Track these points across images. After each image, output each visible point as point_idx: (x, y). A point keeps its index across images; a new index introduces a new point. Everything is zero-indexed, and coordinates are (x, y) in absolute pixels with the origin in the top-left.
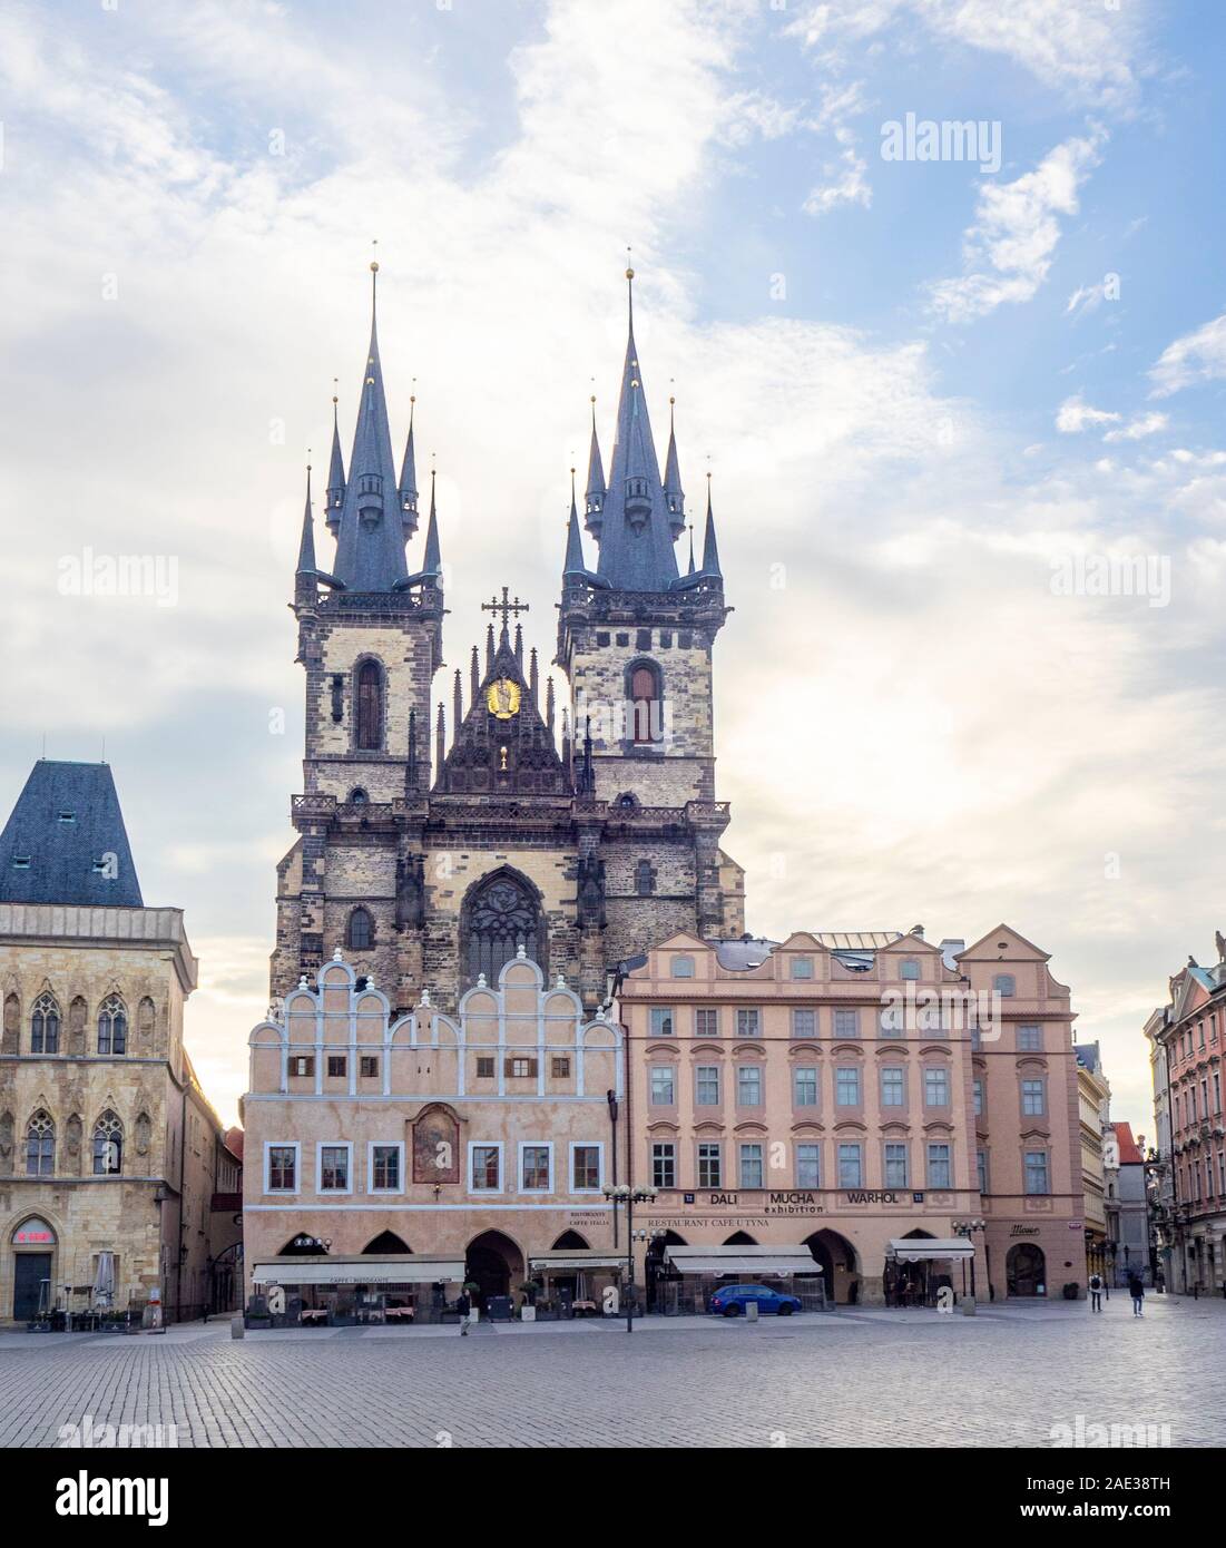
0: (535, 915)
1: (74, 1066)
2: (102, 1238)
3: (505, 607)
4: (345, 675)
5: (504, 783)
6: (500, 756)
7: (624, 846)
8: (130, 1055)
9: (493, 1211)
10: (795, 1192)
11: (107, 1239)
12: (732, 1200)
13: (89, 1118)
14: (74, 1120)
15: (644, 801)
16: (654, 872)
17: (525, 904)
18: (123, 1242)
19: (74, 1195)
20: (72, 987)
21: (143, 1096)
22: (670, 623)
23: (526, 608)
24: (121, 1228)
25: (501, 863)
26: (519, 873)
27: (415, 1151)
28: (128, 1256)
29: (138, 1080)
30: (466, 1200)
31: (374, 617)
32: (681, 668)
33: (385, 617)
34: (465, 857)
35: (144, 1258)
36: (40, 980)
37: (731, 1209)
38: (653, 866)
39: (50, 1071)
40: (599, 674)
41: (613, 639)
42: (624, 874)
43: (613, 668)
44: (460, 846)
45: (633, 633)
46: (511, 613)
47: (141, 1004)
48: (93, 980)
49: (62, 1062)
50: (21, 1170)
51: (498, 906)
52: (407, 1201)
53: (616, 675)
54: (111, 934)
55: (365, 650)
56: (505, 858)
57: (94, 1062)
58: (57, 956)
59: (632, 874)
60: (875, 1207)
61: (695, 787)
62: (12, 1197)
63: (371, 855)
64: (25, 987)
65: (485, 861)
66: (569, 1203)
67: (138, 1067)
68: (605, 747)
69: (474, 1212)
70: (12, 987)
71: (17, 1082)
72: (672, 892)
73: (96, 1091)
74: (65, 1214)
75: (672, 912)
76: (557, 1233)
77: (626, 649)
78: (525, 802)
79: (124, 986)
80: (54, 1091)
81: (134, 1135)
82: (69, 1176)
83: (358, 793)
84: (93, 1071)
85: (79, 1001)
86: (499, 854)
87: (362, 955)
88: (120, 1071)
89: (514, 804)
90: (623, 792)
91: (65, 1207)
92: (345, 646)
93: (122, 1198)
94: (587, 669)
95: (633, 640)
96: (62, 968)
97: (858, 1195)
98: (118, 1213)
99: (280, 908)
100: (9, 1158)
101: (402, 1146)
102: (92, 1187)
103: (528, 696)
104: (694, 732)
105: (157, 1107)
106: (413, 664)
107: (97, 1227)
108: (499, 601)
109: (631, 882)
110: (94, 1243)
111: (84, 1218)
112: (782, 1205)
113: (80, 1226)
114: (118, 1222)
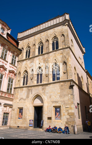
1: (46, 55)
2: (55, 100)
8: (59, 48)
11: (57, 100)
18: (61, 101)
19: (47, 88)
20: (45, 38)
21: (64, 57)
24: (60, 96)
28: (64, 106)
35: (69, 106)
36: (39, 39)
39: (41, 57)
47: (61, 36)
48: (50, 35)
49: (44, 55)
50: (35, 83)
57: (51, 52)
58: (43, 34)
62: (33, 90)
64: (36, 42)
67: (62, 50)
70: (34, 43)
71: (35, 62)
73: (51, 59)
74: (45, 93)
79: (57, 34)
80: (42, 62)
82: (46, 82)
85: (47, 41)
88: (57, 53)
91: (45, 91)
93: (60, 87)
96: (43, 36)
98: (59, 92)
100: (32, 80)
102: (51, 85)
107: (54, 97)
110: (53, 102)
111: (50, 94)
113: (49, 97)
114: (59, 95)
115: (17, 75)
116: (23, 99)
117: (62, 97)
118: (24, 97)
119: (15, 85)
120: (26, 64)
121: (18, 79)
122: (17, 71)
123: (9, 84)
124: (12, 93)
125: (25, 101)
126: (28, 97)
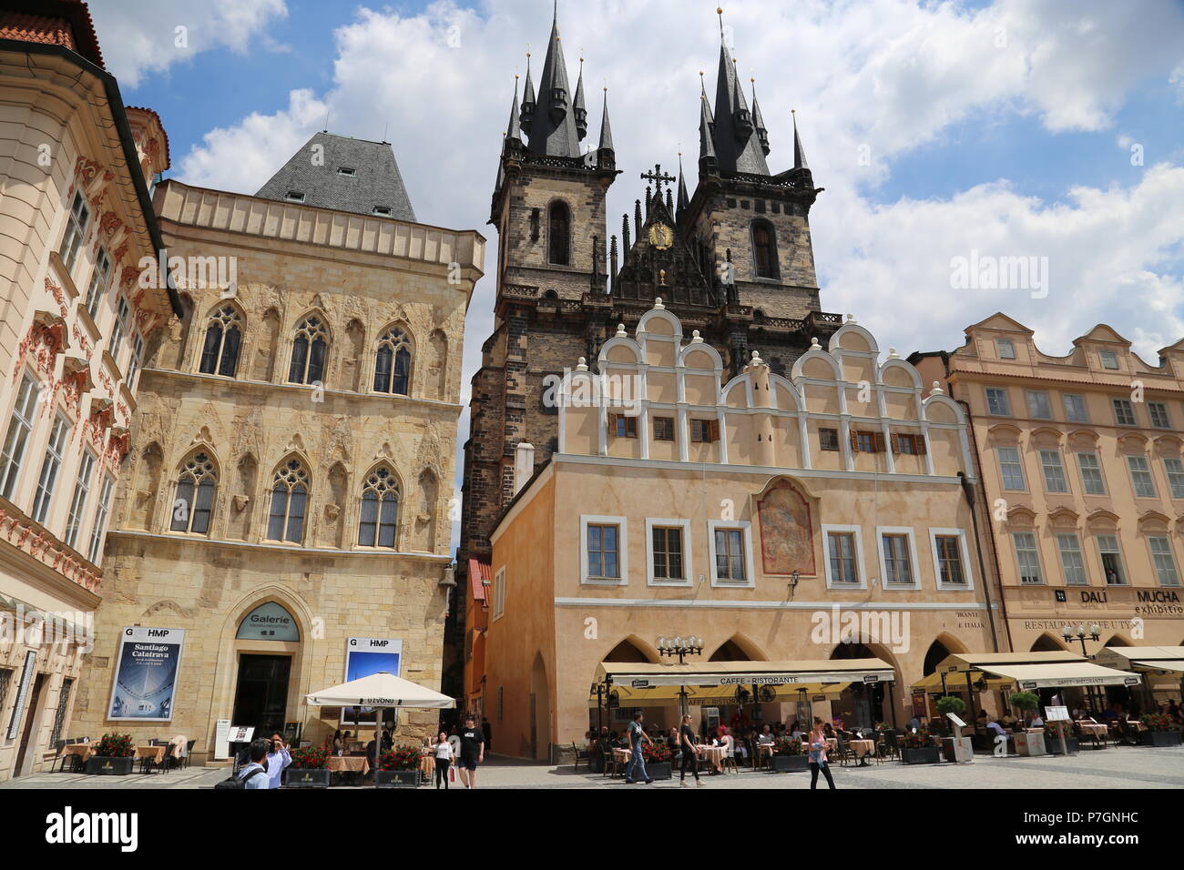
1: (340, 403)
3: (658, 178)
4: (541, 210)
5: (664, 295)
6: (660, 276)
8: (416, 396)
13: (357, 471)
14: (338, 471)
15: (770, 314)
19: (330, 575)
20: (347, 310)
21: (428, 447)
22: (778, 201)
24: (392, 621)
29: (423, 427)
32: (787, 227)
33: (570, 176)
35: (422, 667)
36: (309, 296)
40: (731, 225)
41: (739, 203)
43: (741, 222)
45: (752, 201)
46: (662, 182)
47: (432, 337)
48: (375, 302)
49: (329, 395)
50: (260, 535)
53: (743, 227)
55: (556, 196)
57: (366, 400)
58: (333, 271)
61: (809, 307)
62: (244, 572)
64: (289, 303)
67: (425, 412)
68: (738, 275)
71: (267, 416)
73: (368, 436)
74: (314, 599)
77: (748, 211)
78: (682, 309)
79: (412, 314)
81: (416, 497)
82: (326, 547)
83: (551, 293)
84: (367, 412)
85: (355, 325)
88: (401, 414)
90: (757, 307)
91: (316, 589)
92: (542, 191)
94: (722, 221)
95: (752, 205)
96: (338, 284)
98: (389, 602)
102: (356, 565)
104: (802, 271)
106: (592, 207)
107: (359, 620)
108: (653, 174)
111: (342, 605)
113: (337, 617)
114: (388, 614)
116: (173, 606)
117: (398, 627)
120: (208, 409)
124: (98, 562)
125: (189, 621)
126: (209, 600)
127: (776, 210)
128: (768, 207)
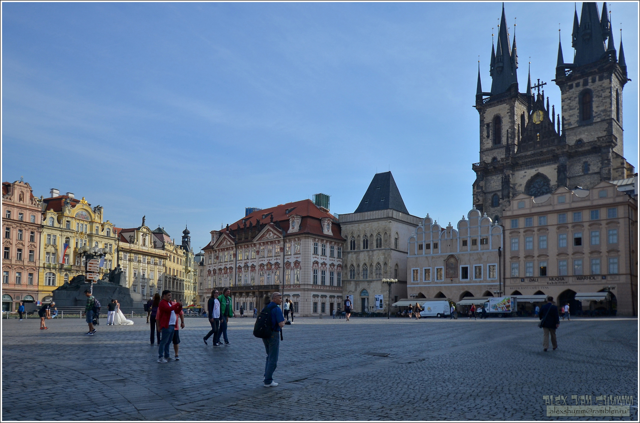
0: (549, 187)
1: (371, 252)
3: (539, 85)
4: (490, 123)
5: (538, 145)
6: (537, 136)
7: (578, 158)
8: (383, 248)
9: (466, 286)
10: (558, 277)
12: (536, 280)
13: (374, 264)
14: (371, 265)
15: (585, 140)
16: (589, 165)
17: (546, 184)
19: (372, 284)
20: (370, 232)
21: (385, 258)
22: (595, 73)
23: (546, 84)
24: (381, 292)
25: (537, 172)
26: (543, 174)
27: (446, 269)
29: (384, 254)
30: (460, 282)
31: (498, 102)
32: (599, 89)
33: (501, 101)
34: (525, 172)
36: (364, 231)
37: (536, 283)
38: (589, 163)
39: (366, 253)
40: (570, 99)
41: (574, 85)
42: (578, 168)
43: (575, 96)
44: (524, 169)
45: (581, 81)
46: (540, 87)
47: (385, 234)
48: (374, 229)
49: (368, 251)
50: (361, 278)
51: (537, 186)
52: (444, 283)
53: (575, 98)
54: (377, 217)
55: (496, 113)
56: (538, 170)
57: (375, 250)
58: (367, 224)
59: (581, 167)
60: (587, 281)
61: (605, 131)
62: (360, 285)
63: (498, 177)
64: (361, 233)
65: (531, 172)
66: (487, 282)
67: (384, 251)
68: (571, 125)
69: (462, 286)
70: (358, 234)
71: (360, 257)
72: (596, 171)
73: (375, 257)
75: (596, 178)
76: (484, 291)
77: (579, 88)
78: (545, 150)
79: (381, 230)
80: (367, 258)
81: (384, 268)
82: (371, 279)
83: (494, 159)
84: (375, 253)
85: (372, 235)
86: (536, 169)
87: (496, 208)
88: (380, 252)
89: (541, 151)
90: (578, 139)
91: (370, 287)
92: (491, 113)
94: (565, 99)
95: (581, 84)
96: (368, 227)
97: (580, 277)
98: (381, 288)
99: (473, 198)
100: (359, 276)
101: (443, 267)
102: (375, 282)
103: (546, 113)
104: (605, 111)
105: (388, 261)
106: (509, 114)
108: (537, 85)
109: (581, 170)
111: (374, 289)
112: (553, 281)
113: (373, 292)
114: (381, 290)
115: (344, 267)
116: (351, 291)
118: (353, 290)
119: (343, 278)
120: (352, 257)
121: (345, 271)
122: (343, 264)
123: (338, 278)
124: (341, 286)
126: (356, 290)
127: (594, 81)
128: (590, 81)
